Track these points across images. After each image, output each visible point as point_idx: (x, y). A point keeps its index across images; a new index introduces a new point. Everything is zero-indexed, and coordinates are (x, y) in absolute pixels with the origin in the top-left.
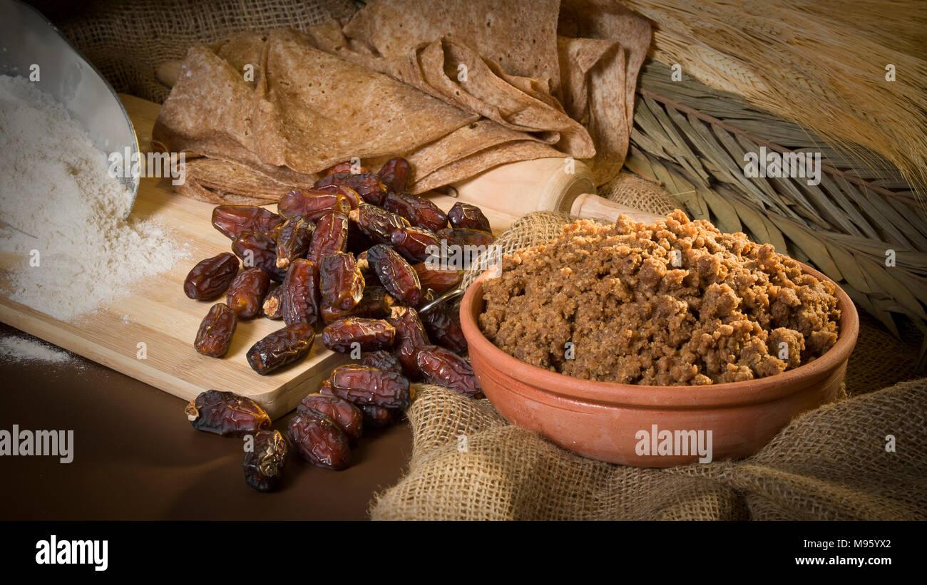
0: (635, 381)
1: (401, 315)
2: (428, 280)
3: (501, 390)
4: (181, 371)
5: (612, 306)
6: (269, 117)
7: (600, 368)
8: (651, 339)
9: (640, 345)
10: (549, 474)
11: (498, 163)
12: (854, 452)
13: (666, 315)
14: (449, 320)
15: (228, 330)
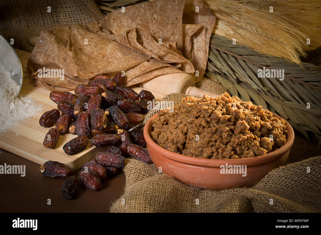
0: (210, 157)
1: (121, 132)
2: (131, 119)
3: (159, 160)
4: (38, 154)
5: (201, 129)
6: (71, 58)
7: (197, 152)
8: (216, 141)
9: (211, 144)
10: (177, 193)
11: (158, 75)
12: (293, 184)
13: (222, 132)
14: (140, 134)
15: (56, 138)
